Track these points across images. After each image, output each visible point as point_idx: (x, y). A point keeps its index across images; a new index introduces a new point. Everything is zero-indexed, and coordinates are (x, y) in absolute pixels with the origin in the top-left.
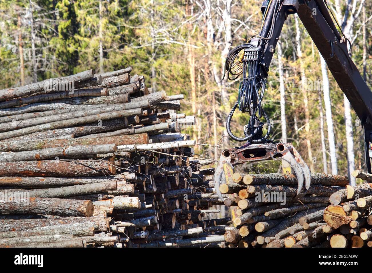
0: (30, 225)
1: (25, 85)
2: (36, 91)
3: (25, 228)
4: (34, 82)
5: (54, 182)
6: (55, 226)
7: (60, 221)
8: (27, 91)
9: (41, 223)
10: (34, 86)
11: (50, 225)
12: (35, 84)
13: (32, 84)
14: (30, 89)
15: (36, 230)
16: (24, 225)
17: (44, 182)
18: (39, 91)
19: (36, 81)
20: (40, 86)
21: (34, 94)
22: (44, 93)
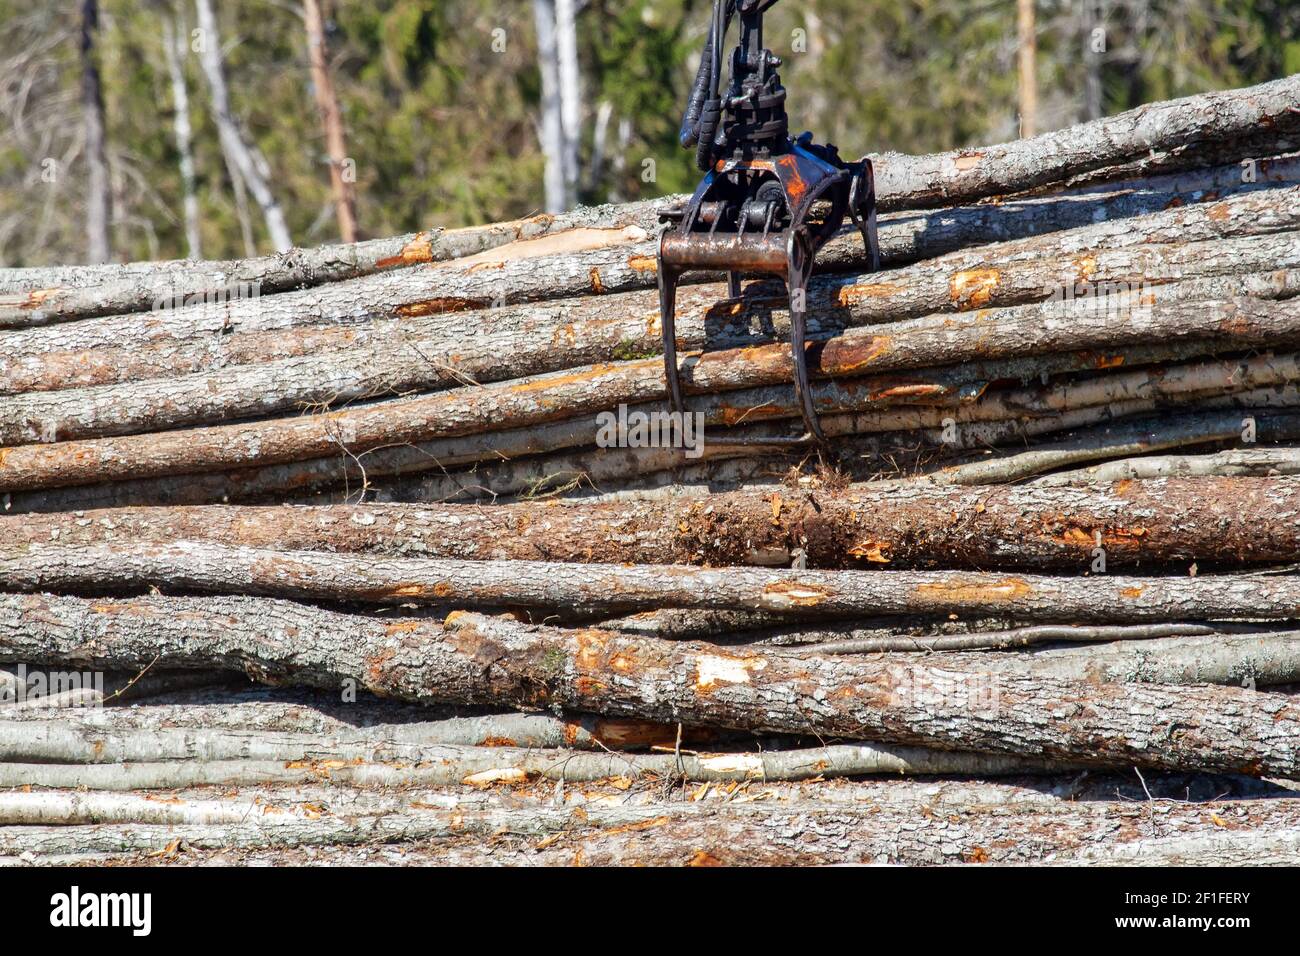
0: (1060, 833)
1: (1039, 132)
2: (1095, 164)
3: (1037, 846)
4: (1084, 118)
5: (1191, 605)
6: (1186, 837)
7: (1213, 812)
8: (1052, 164)
9: (1117, 822)
10: (1086, 139)
11: (1160, 832)
12: (1090, 127)
13: (1076, 129)
14: (1062, 153)
15: (1090, 856)
16: (1033, 831)
17: (1140, 603)
18: (1112, 161)
19: (1094, 110)
20: (1115, 139)
21: (1081, 178)
22: (1135, 174)
